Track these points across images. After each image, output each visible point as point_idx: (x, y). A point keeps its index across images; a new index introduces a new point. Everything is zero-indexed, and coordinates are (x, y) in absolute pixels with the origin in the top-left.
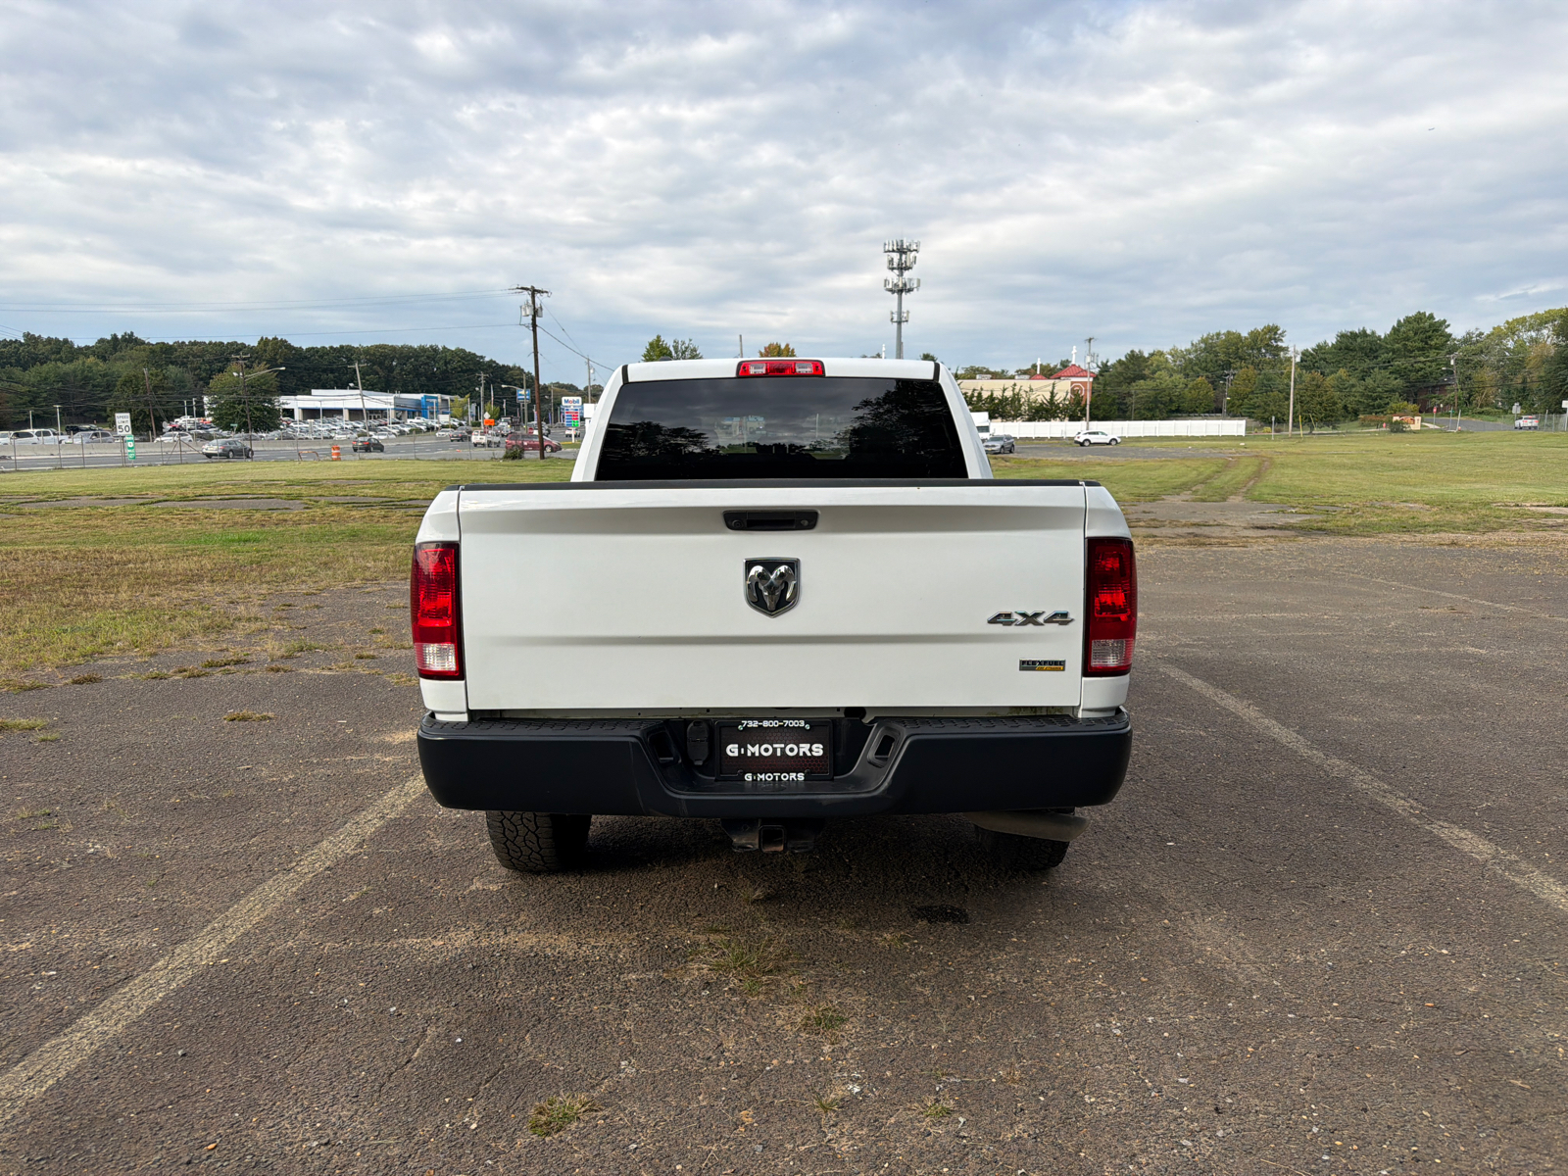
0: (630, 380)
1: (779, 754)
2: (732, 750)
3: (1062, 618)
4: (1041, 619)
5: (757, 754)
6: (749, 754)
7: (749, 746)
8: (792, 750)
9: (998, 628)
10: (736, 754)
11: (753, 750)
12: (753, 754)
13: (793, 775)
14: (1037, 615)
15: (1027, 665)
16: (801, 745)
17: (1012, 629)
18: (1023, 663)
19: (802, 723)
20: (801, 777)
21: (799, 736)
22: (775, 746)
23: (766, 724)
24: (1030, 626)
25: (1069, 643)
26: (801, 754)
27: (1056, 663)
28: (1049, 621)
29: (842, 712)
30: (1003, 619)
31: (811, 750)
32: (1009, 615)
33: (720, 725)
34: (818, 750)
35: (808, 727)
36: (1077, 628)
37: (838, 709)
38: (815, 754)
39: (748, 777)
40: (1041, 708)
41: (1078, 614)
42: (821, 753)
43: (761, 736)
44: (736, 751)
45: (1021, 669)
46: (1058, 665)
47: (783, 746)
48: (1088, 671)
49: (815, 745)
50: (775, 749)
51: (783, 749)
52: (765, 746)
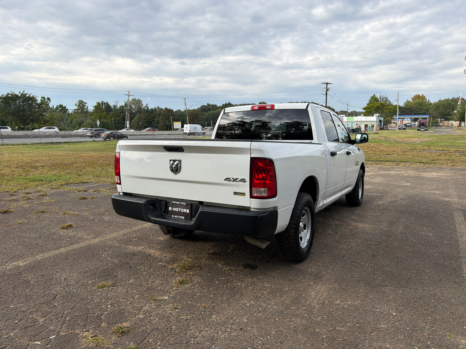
0: (225, 112)
3: (243, 180)
4: (238, 180)
9: (227, 182)
10: (171, 210)
11: (174, 209)
12: (174, 210)
13: (182, 217)
14: (237, 179)
15: (235, 193)
16: (185, 209)
17: (231, 182)
18: (234, 192)
19: (184, 204)
20: (184, 218)
21: (184, 207)
22: (179, 209)
23: (177, 203)
24: (235, 182)
25: (246, 188)
26: (184, 212)
27: (242, 193)
28: (240, 181)
29: (198, 202)
30: (228, 179)
31: (186, 211)
32: (229, 178)
33: (168, 202)
34: (188, 211)
35: (186, 205)
36: (248, 183)
37: (197, 201)
38: (187, 212)
39: (173, 216)
40: (245, 207)
41: (248, 179)
42: (188, 212)
43: (176, 206)
44: (171, 209)
45: (234, 194)
46: (243, 194)
48: (252, 197)
49: (187, 210)
50: (179, 210)
51: (181, 210)
52: (177, 208)
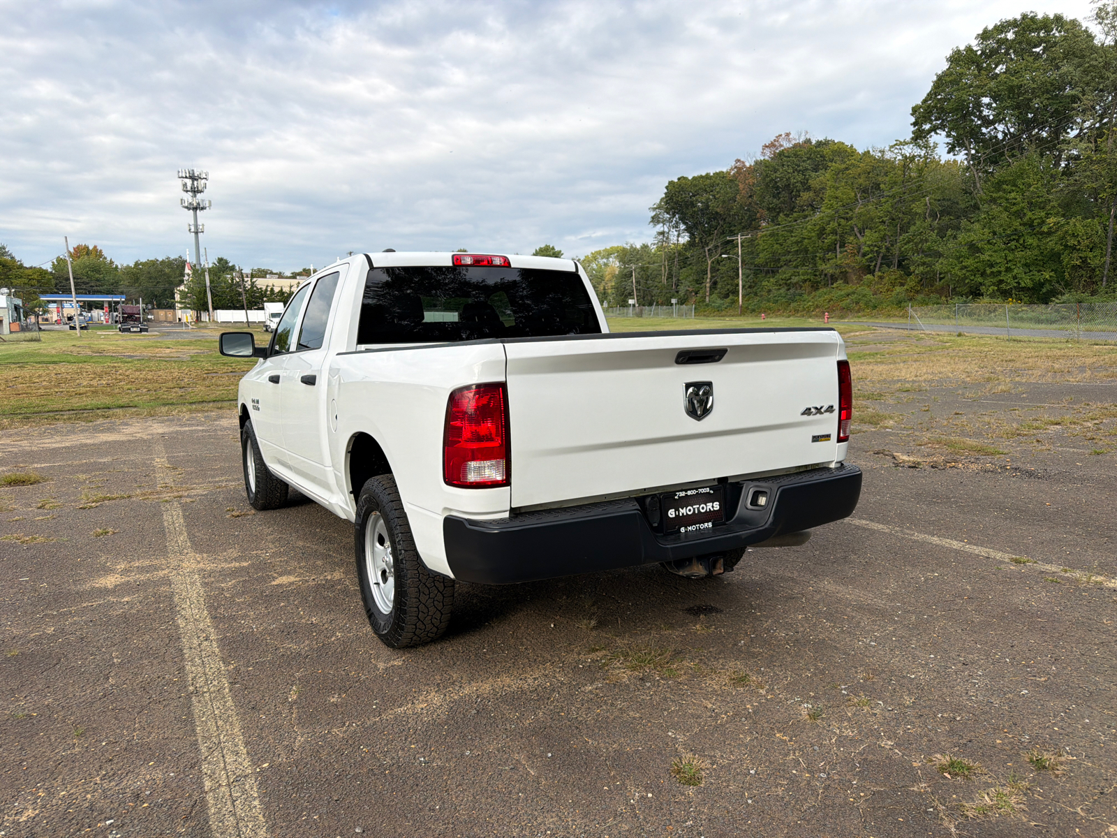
0: (375, 266)
1: (696, 512)
2: (672, 513)
3: (830, 409)
4: (822, 410)
5: (685, 514)
6: (681, 515)
7: (680, 509)
8: (703, 508)
9: (805, 417)
10: (674, 516)
11: (683, 511)
12: (683, 514)
13: (706, 524)
14: (821, 408)
15: (816, 439)
16: (708, 504)
17: (811, 417)
18: (814, 437)
19: (708, 490)
20: (710, 525)
21: (707, 498)
22: (694, 507)
23: (689, 493)
24: (818, 415)
25: (830, 424)
26: (708, 510)
27: (823, 436)
28: (826, 411)
29: (716, 480)
30: (807, 412)
31: (713, 507)
32: (810, 409)
33: (663, 497)
34: (717, 506)
35: (712, 492)
36: (836, 413)
37: (714, 479)
38: (715, 509)
39: (683, 530)
41: (836, 407)
42: (718, 508)
43: (686, 501)
44: (674, 513)
45: (813, 441)
46: (827, 437)
47: (698, 506)
48: (838, 439)
49: (715, 503)
50: (694, 509)
51: (698, 508)
52: (689, 508)
